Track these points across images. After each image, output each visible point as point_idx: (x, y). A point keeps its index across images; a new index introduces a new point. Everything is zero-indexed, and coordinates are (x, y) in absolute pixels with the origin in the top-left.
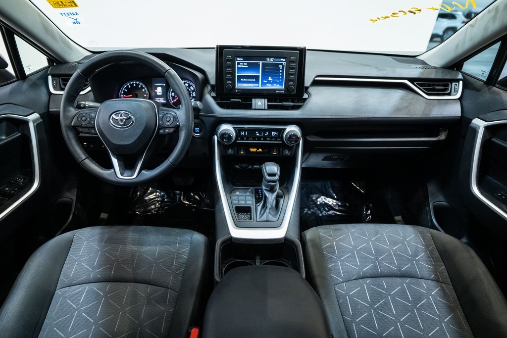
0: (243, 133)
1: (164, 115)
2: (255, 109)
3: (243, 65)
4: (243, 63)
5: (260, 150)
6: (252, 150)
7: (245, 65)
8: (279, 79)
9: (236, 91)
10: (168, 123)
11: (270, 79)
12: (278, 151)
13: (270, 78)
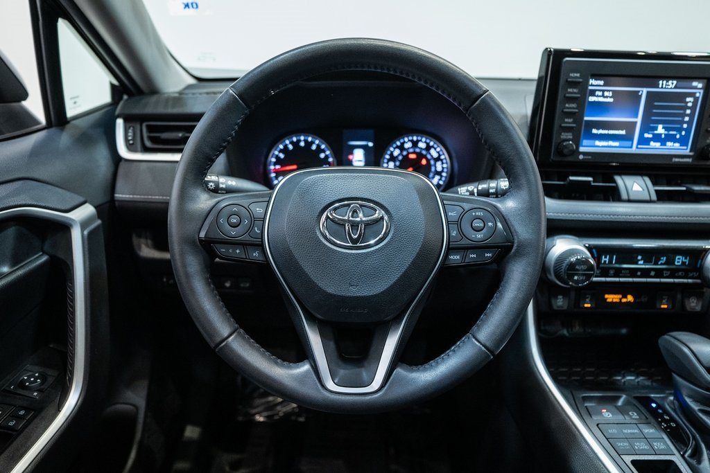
0: (605, 259)
1: (465, 212)
2: (629, 201)
3: (603, 96)
4: (603, 91)
5: (630, 298)
6: (611, 298)
7: (607, 97)
8: (679, 130)
9: (581, 157)
10: (479, 236)
11: (660, 130)
12: (672, 300)
13: (660, 127)
